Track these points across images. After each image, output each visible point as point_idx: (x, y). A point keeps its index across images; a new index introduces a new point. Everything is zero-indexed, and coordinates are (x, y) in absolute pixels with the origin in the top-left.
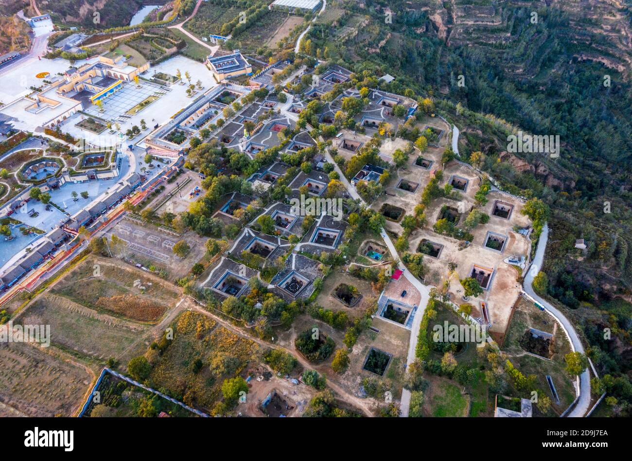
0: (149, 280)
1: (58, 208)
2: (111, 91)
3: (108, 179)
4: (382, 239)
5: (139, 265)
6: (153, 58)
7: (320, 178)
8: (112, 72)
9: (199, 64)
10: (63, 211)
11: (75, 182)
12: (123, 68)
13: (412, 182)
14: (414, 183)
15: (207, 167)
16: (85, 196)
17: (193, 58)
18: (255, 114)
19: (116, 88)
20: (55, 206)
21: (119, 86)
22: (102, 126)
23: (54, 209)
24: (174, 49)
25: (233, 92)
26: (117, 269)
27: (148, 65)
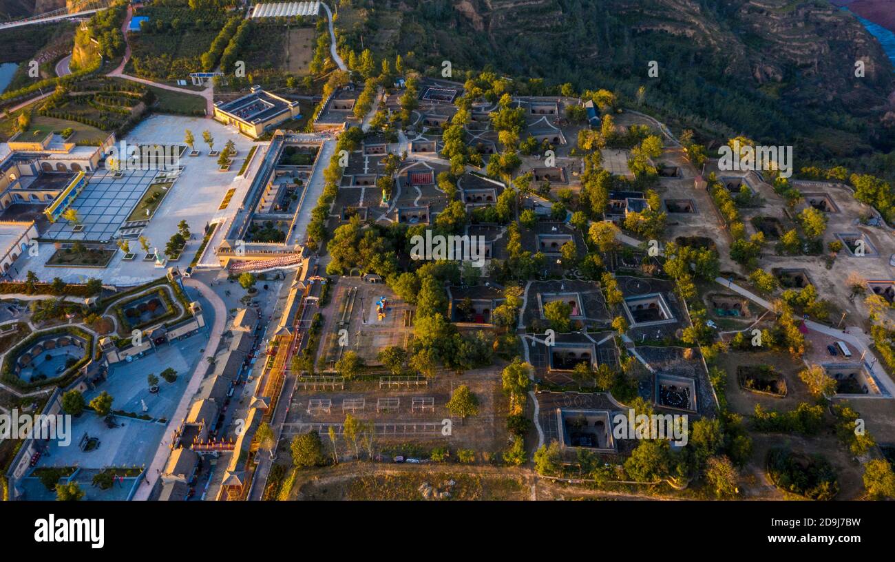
0: (442, 477)
1: (133, 415)
2: (73, 192)
3: (189, 334)
4: (723, 287)
5: (402, 458)
6: (116, 127)
7: (554, 229)
8: (53, 163)
9: (200, 120)
10: (147, 418)
11: (129, 358)
12: (71, 152)
13: (679, 201)
14: (685, 201)
15: (383, 259)
16: (171, 376)
17: (183, 114)
18: (366, 169)
19: (79, 185)
20: (122, 413)
21: (82, 182)
22: (101, 252)
23: (126, 421)
24: (141, 106)
25: (300, 146)
26: (367, 479)
27: (112, 138)
